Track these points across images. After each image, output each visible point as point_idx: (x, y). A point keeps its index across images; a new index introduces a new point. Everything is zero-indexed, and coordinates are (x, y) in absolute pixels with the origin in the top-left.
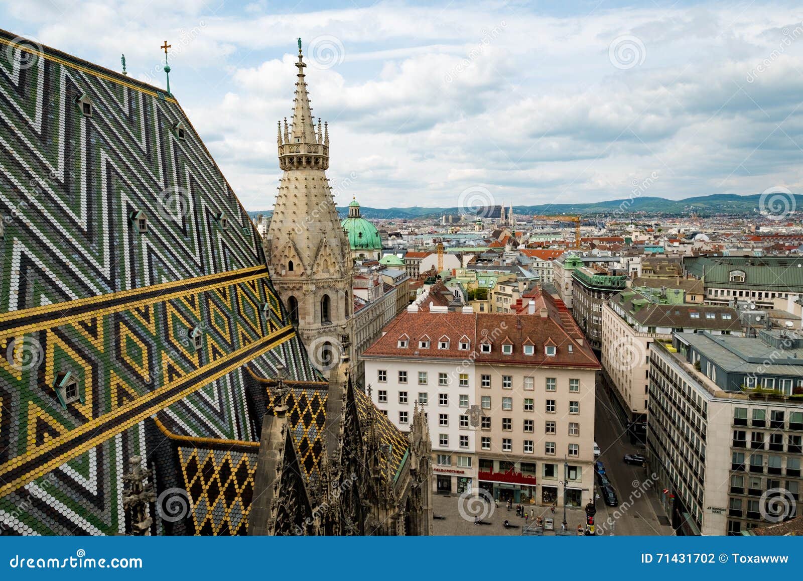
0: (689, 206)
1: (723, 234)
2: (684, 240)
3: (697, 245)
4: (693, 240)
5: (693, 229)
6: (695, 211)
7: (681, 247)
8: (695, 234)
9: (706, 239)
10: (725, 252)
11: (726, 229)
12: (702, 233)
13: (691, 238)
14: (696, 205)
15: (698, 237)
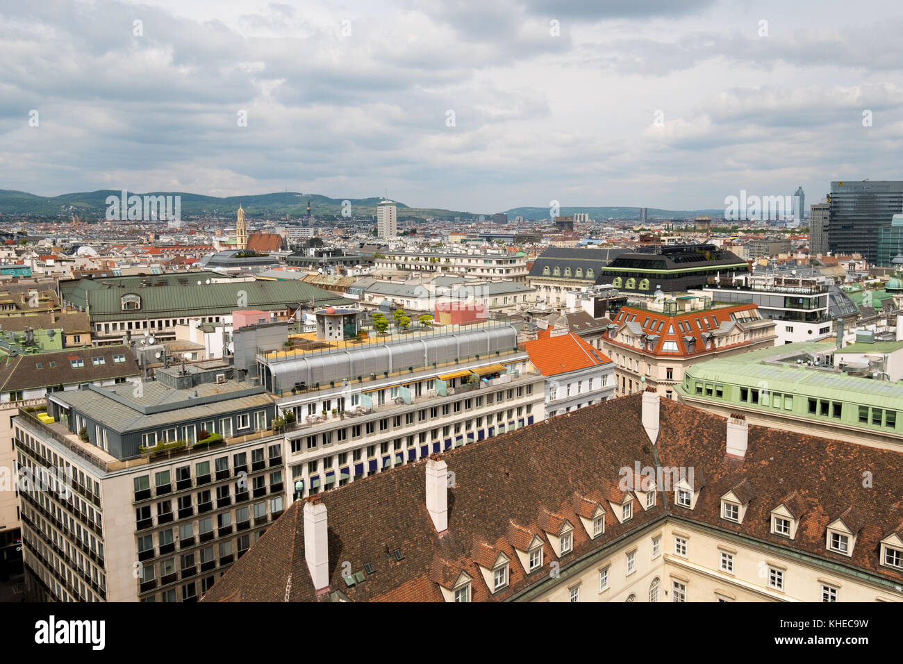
0: (68, 206)
1: (114, 246)
2: (61, 255)
3: (79, 263)
4: (74, 256)
5: (74, 241)
6: (76, 213)
7: (58, 267)
8: (76, 247)
9: (93, 253)
10: (116, 270)
11: (119, 238)
12: (85, 244)
13: (72, 254)
14: (77, 204)
15: (81, 250)
